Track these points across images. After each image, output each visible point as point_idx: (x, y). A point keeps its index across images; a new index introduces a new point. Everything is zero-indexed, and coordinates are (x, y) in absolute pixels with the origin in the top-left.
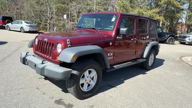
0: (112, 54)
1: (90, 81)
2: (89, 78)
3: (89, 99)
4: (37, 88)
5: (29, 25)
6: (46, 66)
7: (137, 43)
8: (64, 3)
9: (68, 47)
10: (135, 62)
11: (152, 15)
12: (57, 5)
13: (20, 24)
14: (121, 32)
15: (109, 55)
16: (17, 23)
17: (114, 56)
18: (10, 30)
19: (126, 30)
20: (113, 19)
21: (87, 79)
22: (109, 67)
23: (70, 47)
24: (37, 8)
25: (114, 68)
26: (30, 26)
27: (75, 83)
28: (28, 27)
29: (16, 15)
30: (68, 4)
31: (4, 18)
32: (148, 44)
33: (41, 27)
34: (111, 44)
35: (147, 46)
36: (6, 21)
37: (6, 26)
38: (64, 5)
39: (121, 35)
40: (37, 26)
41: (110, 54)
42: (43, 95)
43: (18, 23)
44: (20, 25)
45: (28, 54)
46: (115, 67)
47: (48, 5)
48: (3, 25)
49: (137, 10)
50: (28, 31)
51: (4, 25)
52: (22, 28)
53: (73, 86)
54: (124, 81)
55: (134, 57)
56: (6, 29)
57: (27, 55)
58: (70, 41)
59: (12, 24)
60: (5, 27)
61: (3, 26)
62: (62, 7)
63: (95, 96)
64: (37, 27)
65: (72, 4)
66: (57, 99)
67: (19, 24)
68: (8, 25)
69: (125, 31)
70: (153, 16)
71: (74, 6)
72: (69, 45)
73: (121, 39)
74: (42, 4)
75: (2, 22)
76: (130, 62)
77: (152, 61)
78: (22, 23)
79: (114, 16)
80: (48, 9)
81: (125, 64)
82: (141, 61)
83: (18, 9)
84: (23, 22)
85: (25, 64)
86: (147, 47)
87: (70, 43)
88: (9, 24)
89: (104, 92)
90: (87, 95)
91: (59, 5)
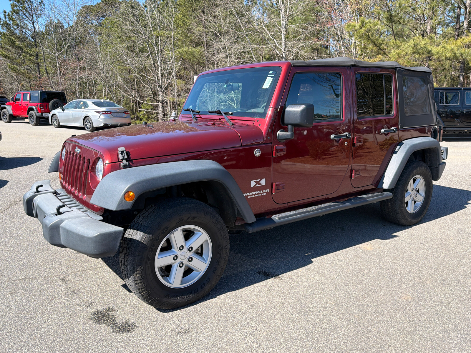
0: (263, 182)
1: (190, 260)
2: (185, 249)
3: (189, 309)
4: (63, 280)
5: (104, 109)
6: (62, 221)
7: (354, 145)
8: (199, 44)
9: (120, 168)
10: (348, 204)
11: (462, 55)
12: (180, 50)
13: (82, 110)
14: (288, 119)
15: (253, 184)
16: (75, 108)
17: (272, 188)
18: (60, 126)
19: (303, 111)
20: (267, 83)
21: (179, 253)
22: (251, 219)
23: (125, 167)
24: (131, 62)
25: (273, 221)
26: (105, 113)
27: (138, 266)
28: (102, 117)
29: (79, 84)
30: (208, 46)
31: (46, 96)
32: (398, 147)
33: (142, 113)
34: (257, 153)
35: (396, 152)
36: (50, 104)
37: (50, 115)
38: (197, 50)
39: (290, 127)
40: (125, 112)
41: (258, 183)
42: (70, 296)
43: (77, 106)
44: (82, 112)
45: (40, 189)
46: (276, 217)
47: (158, 52)
48: (42, 114)
49: (411, 42)
50: (102, 125)
51: (45, 115)
52: (87, 118)
53: (133, 272)
54: (313, 260)
55: (347, 189)
56: (50, 123)
57: (38, 191)
58: (127, 153)
59: (63, 110)
60: (47, 119)
61: (44, 118)
62: (193, 54)
63: (207, 301)
64: (125, 115)
65: (219, 45)
66: (100, 309)
67: (81, 108)
68: (53, 115)
69: (299, 115)
70: (464, 56)
71: (224, 48)
72: (125, 162)
73: (289, 137)
74: (142, 51)
75: (41, 106)
76: (331, 204)
77: (420, 199)
78: (86, 106)
79: (271, 72)
80: (159, 63)
81: (310, 209)
82: (371, 198)
83: (83, 69)
84: (89, 102)
85: (32, 216)
86: (394, 155)
87: (126, 157)
88: (57, 111)
89: (237, 292)
90: (180, 299)
91: (186, 49)
